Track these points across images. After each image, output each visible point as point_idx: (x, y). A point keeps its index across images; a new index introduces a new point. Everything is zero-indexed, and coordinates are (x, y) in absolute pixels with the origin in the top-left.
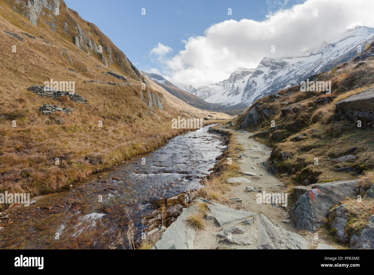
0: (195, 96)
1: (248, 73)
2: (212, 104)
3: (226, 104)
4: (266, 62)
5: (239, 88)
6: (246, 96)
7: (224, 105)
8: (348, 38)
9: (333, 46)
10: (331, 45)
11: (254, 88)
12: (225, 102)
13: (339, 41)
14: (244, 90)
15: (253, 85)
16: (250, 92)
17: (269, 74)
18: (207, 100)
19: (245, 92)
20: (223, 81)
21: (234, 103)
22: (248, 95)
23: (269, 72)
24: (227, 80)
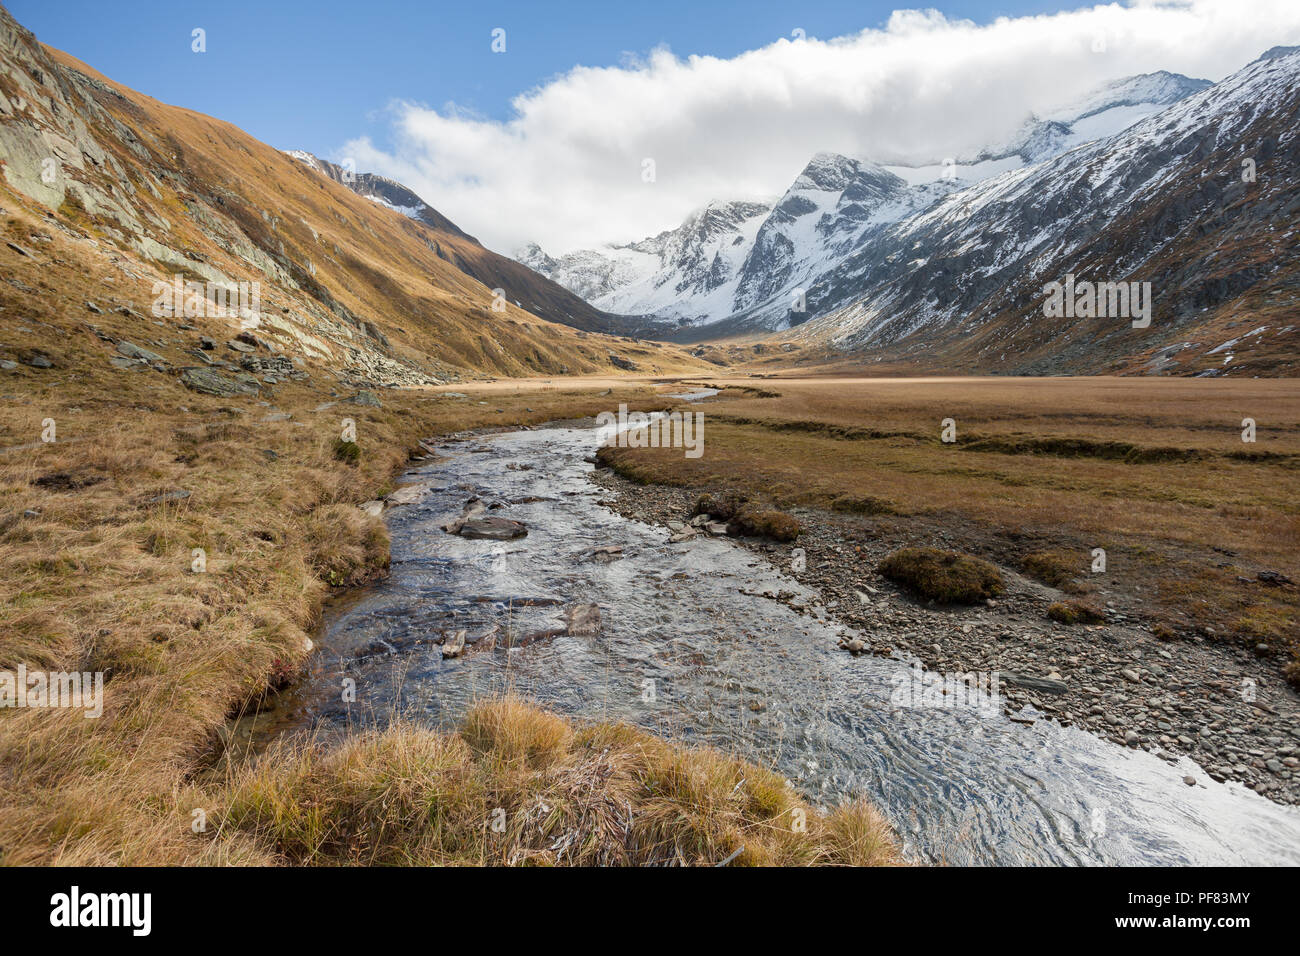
0: (552, 284)
1: (755, 210)
2: (618, 317)
3: (675, 320)
4: (825, 170)
5: (724, 260)
6: (754, 293)
7: (663, 324)
8: (1108, 107)
9: (1064, 129)
10: (1057, 124)
11: (785, 262)
12: (669, 313)
13: (1078, 115)
14: (742, 270)
15: (779, 252)
16: (770, 276)
17: (841, 212)
18: (599, 303)
19: (747, 278)
20: (660, 238)
21: (705, 317)
22: (761, 289)
23: (839, 205)
24: (675, 232)
